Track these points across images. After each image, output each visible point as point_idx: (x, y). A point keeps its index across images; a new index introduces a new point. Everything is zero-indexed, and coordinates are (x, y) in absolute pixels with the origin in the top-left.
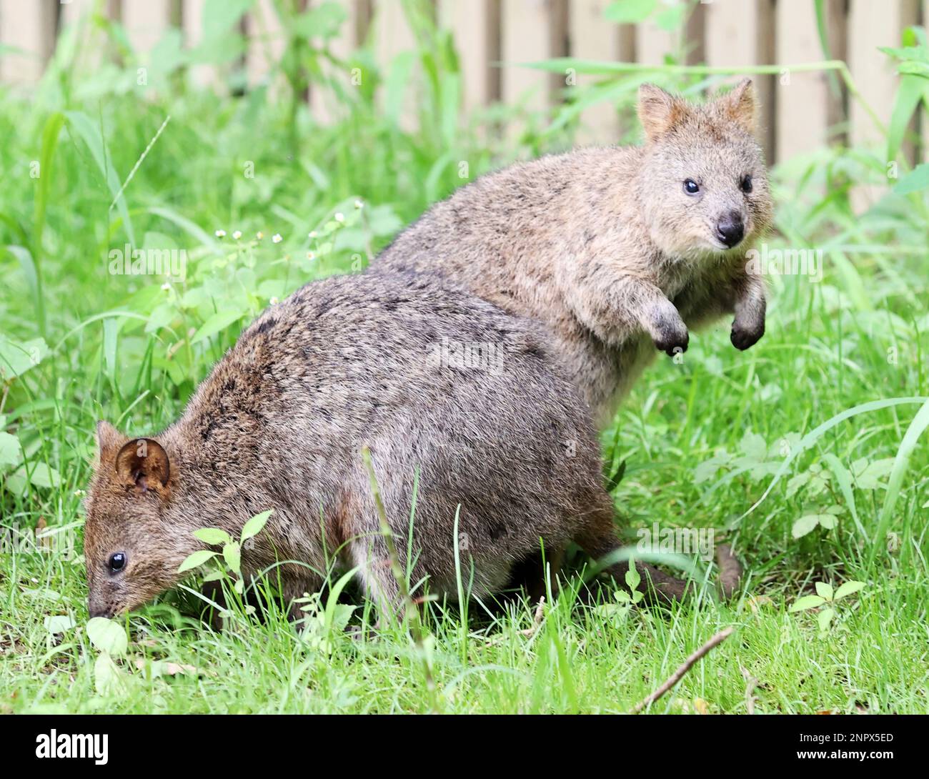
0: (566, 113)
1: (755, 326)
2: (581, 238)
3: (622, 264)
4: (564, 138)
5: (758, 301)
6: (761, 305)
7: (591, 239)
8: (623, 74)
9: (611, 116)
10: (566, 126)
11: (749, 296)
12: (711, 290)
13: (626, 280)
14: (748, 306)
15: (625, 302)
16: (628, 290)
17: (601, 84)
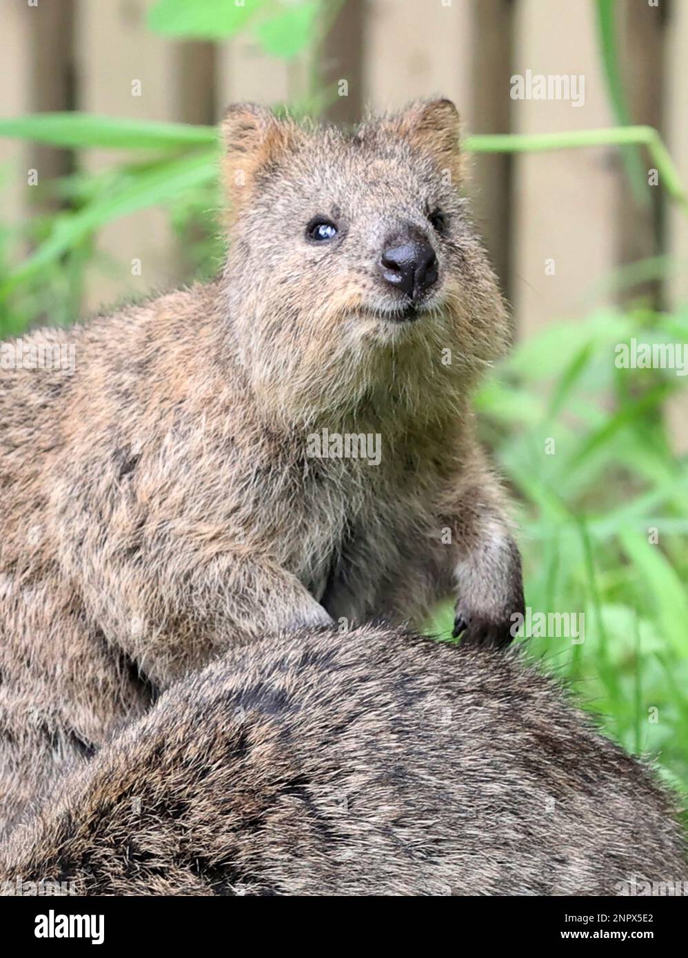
0: (67, 230)
1: (503, 604)
2: (109, 467)
3: (208, 529)
4: (60, 285)
5: (501, 549)
6: (509, 558)
7: (129, 466)
8: (188, 150)
9: (161, 238)
10: (65, 258)
11: (481, 544)
12: (402, 549)
13: (225, 562)
14: (482, 564)
15: (228, 607)
16: (231, 581)
17: (141, 170)
